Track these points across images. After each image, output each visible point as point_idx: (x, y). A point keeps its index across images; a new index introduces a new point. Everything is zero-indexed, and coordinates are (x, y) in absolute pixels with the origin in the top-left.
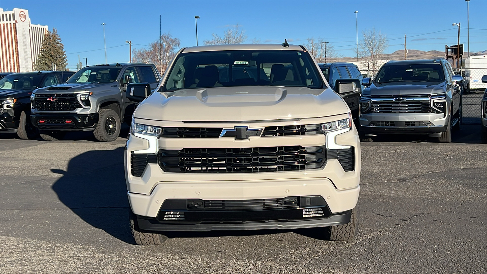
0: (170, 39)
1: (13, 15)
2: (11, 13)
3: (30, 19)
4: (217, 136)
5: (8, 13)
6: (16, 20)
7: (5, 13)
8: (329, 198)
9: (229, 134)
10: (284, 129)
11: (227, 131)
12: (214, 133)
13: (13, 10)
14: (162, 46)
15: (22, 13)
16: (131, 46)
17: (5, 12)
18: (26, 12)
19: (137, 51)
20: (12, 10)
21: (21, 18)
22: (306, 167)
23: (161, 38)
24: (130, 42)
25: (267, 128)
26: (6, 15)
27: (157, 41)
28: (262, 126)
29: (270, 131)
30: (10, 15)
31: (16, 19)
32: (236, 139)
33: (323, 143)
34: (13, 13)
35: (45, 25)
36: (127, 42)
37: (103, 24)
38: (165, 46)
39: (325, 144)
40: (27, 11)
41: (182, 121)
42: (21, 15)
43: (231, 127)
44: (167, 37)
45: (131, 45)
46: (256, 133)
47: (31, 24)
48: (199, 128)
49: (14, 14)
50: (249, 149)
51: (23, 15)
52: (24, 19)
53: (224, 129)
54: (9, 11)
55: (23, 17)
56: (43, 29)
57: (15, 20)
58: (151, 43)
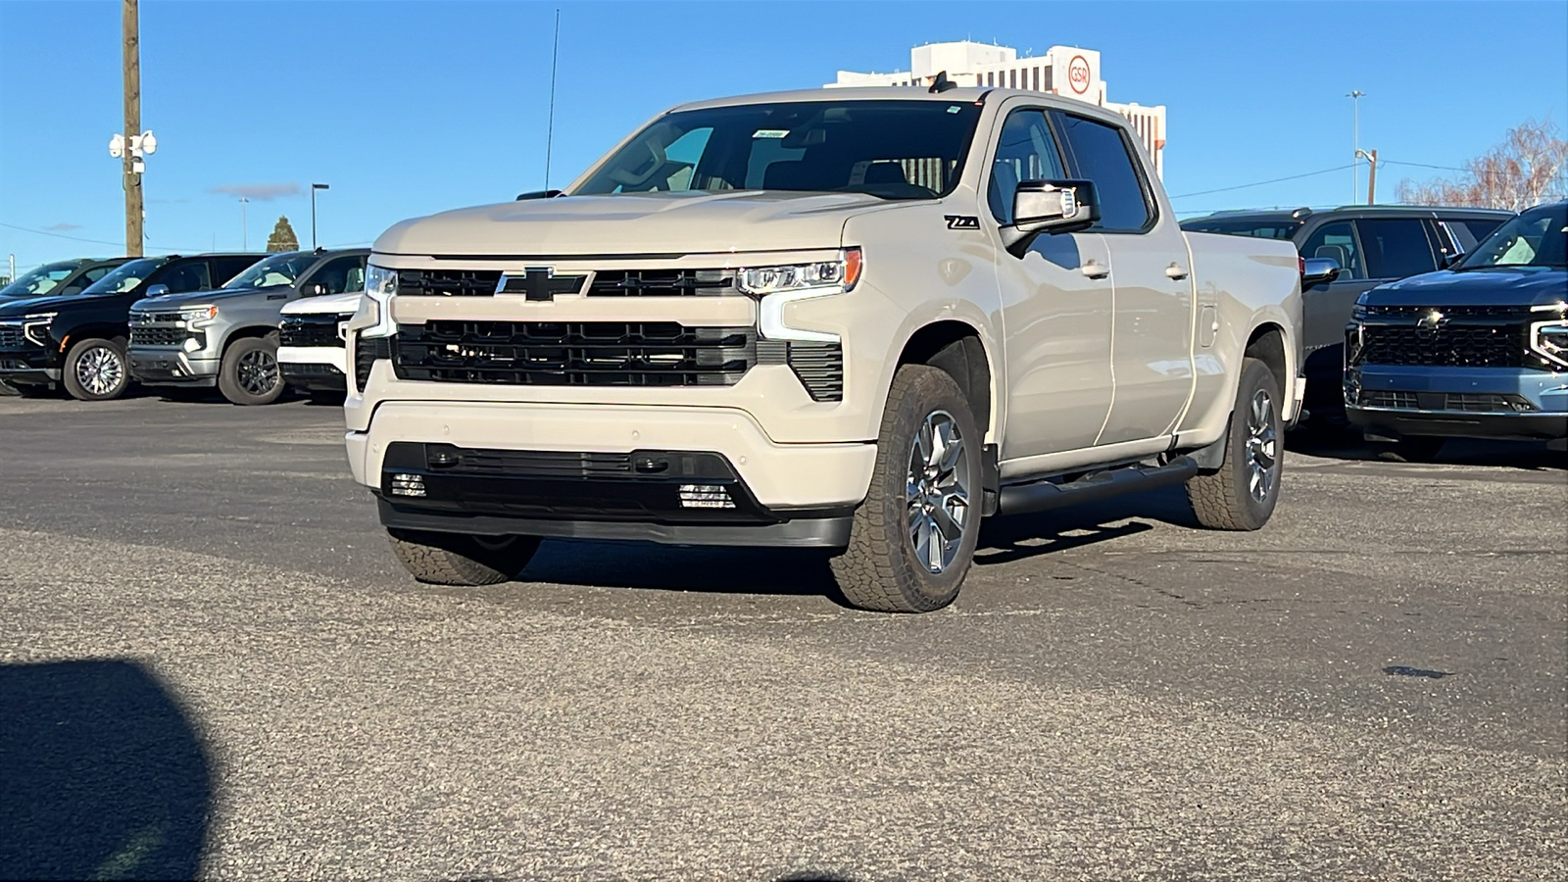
0: (1551, 141)
1: (1049, 70)
2: (1041, 62)
3: (1103, 85)
4: (491, 293)
5: (1030, 63)
6: (1056, 90)
7: (1019, 65)
8: (743, 460)
9: (514, 285)
10: (643, 279)
11: (508, 280)
12: (483, 284)
13: (1049, 53)
14: (1515, 170)
15: (1079, 63)
16: (1376, 171)
17: (1022, 60)
18: (1093, 58)
19: (1416, 190)
20: (1046, 55)
21: (1073, 82)
22: (701, 378)
23: (1517, 140)
24: (1374, 154)
25: (601, 275)
26: (1024, 71)
27: (1496, 152)
28: (588, 269)
29: (608, 284)
30: (1036, 70)
31: (1054, 87)
32: (527, 299)
33: (750, 322)
34: (1050, 64)
35: (1153, 106)
36: (1360, 155)
37: (1355, 96)
38: (1528, 169)
39: (756, 323)
40: (1097, 54)
41: (433, 256)
42: (1075, 71)
43: (518, 269)
44: (1538, 132)
45: (1377, 164)
46: (572, 285)
47: (1108, 101)
48: (460, 272)
49: (1051, 67)
50: (560, 327)
51: (1081, 72)
52: (1085, 85)
53: (504, 273)
54: (1034, 56)
55: (1079, 77)
56: (1149, 118)
57: (1051, 89)
58: (1472, 160)
